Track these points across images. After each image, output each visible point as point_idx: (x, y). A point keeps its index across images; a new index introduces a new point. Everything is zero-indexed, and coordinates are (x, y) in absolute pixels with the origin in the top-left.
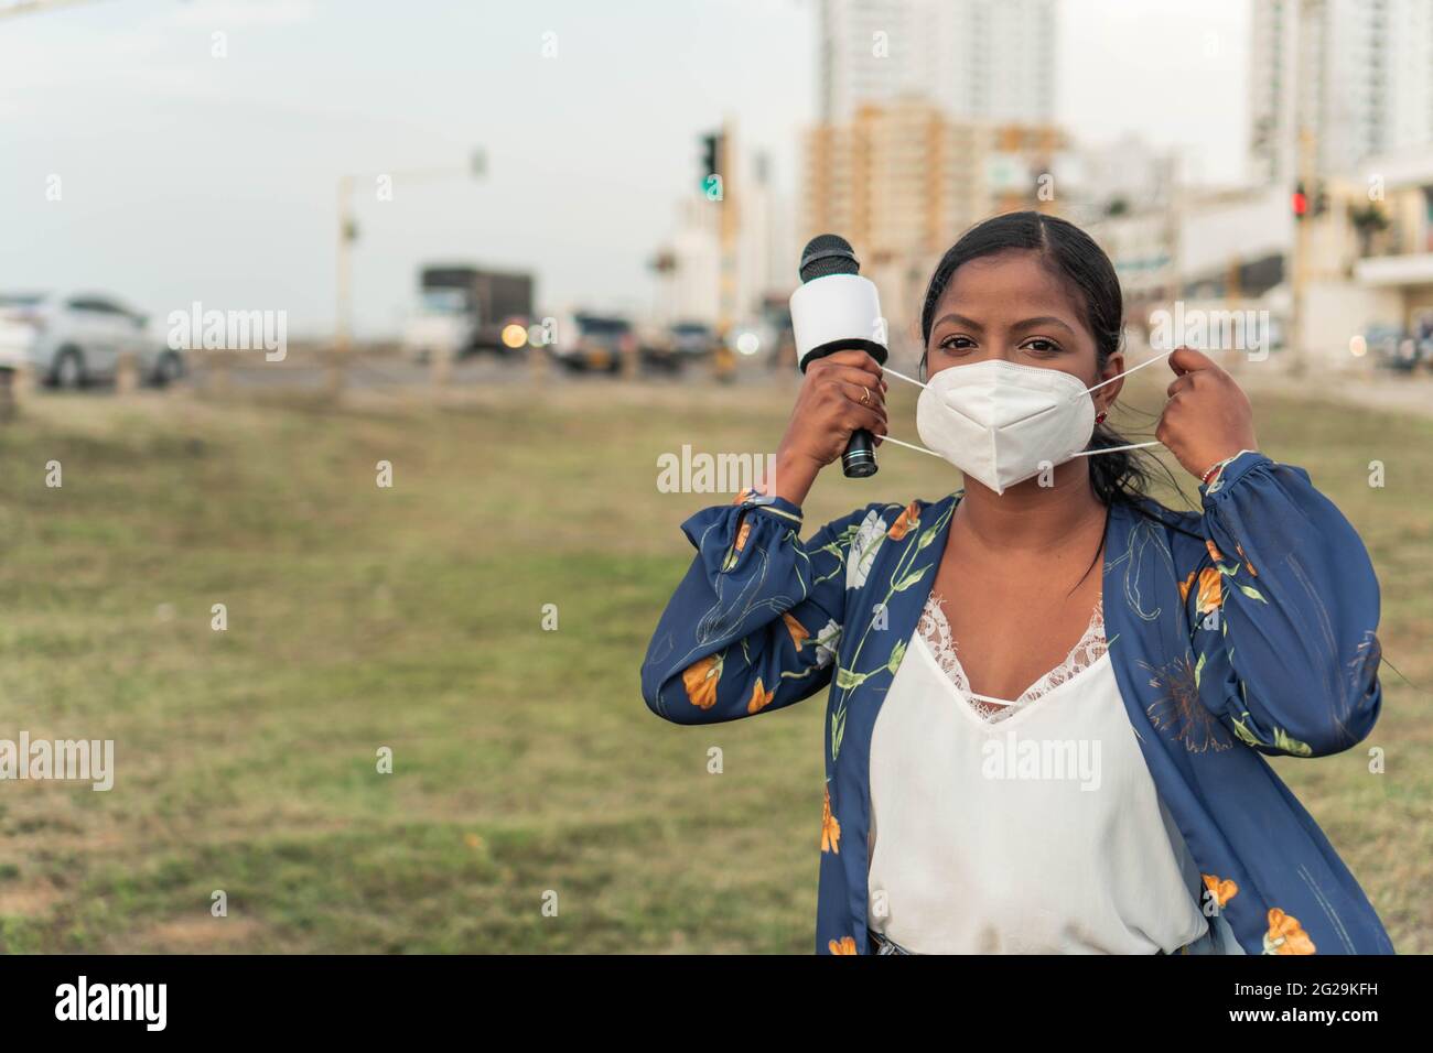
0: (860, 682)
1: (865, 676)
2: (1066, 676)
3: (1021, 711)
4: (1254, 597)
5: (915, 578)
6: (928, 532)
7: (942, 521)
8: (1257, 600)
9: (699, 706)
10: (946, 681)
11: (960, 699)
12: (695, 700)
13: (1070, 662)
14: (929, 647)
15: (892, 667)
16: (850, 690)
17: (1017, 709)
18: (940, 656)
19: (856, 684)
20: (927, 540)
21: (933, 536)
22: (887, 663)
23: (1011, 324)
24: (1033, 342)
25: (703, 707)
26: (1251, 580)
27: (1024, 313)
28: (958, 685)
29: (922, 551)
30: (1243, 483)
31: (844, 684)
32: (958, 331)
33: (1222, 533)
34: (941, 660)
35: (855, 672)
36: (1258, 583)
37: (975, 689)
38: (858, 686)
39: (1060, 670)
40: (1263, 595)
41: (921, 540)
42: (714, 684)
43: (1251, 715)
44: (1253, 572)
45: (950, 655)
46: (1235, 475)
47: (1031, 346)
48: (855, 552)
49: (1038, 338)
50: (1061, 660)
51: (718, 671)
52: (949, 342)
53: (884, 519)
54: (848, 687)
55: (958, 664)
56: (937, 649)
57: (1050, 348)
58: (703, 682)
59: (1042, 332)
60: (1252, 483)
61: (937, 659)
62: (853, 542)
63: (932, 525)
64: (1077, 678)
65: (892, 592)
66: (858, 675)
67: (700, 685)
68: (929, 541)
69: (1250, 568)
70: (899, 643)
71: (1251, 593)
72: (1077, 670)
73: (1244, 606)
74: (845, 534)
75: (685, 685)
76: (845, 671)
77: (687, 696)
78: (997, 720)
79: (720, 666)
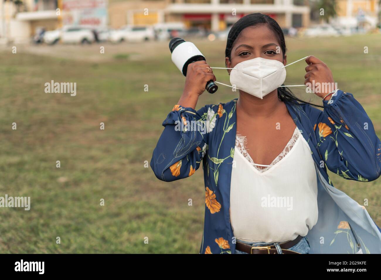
0: (222, 161)
1: (223, 160)
2: (283, 156)
3: (271, 168)
4: (349, 136)
5: (230, 128)
6: (230, 113)
7: (233, 109)
8: (351, 137)
9: (175, 176)
10: (245, 160)
11: (251, 165)
12: (174, 174)
13: (284, 151)
14: (238, 149)
15: (232, 156)
16: (218, 164)
17: (270, 168)
18: (242, 152)
19: (221, 162)
20: (231, 115)
21: (232, 114)
22: (230, 155)
23: (262, 46)
24: (268, 52)
25: (176, 176)
26: (347, 131)
27: (266, 42)
28: (249, 161)
29: (230, 119)
30: (340, 101)
31: (216, 162)
32: (244, 50)
33: (335, 116)
34: (243, 153)
35: (219, 158)
36: (350, 132)
37: (255, 162)
38: (222, 163)
39: (281, 155)
40: (352, 136)
41: (229, 116)
42: (179, 168)
43: (350, 171)
44: (348, 128)
45: (245, 151)
46: (337, 98)
47: (267, 53)
48: (208, 121)
49: (269, 50)
50: (281, 151)
51: (180, 165)
52: (241, 54)
53: (213, 110)
54: (217, 163)
55: (248, 154)
56: (241, 150)
57: (273, 53)
58: (176, 168)
59: (270, 49)
60: (342, 100)
61: (241, 153)
62: (207, 118)
63: (231, 111)
64: (286, 156)
65: (225, 133)
66: (220, 159)
67: (175, 170)
68: (231, 116)
69: (346, 127)
70: (232, 148)
71: (348, 135)
72: (286, 154)
73: (347, 139)
74: (203, 116)
75: (170, 170)
76: (216, 158)
77: (172, 173)
78: (263, 171)
79: (181, 163)
